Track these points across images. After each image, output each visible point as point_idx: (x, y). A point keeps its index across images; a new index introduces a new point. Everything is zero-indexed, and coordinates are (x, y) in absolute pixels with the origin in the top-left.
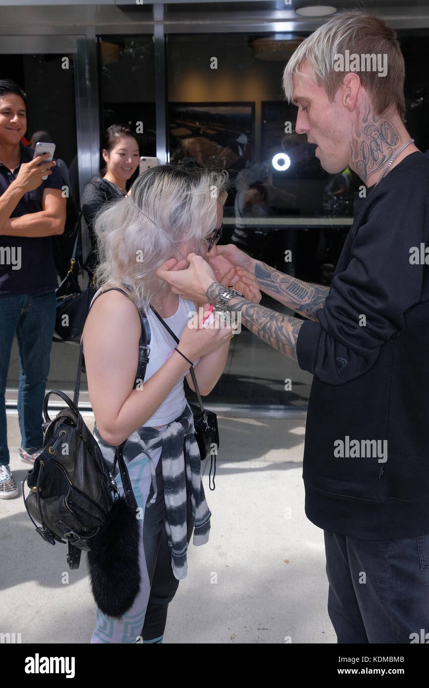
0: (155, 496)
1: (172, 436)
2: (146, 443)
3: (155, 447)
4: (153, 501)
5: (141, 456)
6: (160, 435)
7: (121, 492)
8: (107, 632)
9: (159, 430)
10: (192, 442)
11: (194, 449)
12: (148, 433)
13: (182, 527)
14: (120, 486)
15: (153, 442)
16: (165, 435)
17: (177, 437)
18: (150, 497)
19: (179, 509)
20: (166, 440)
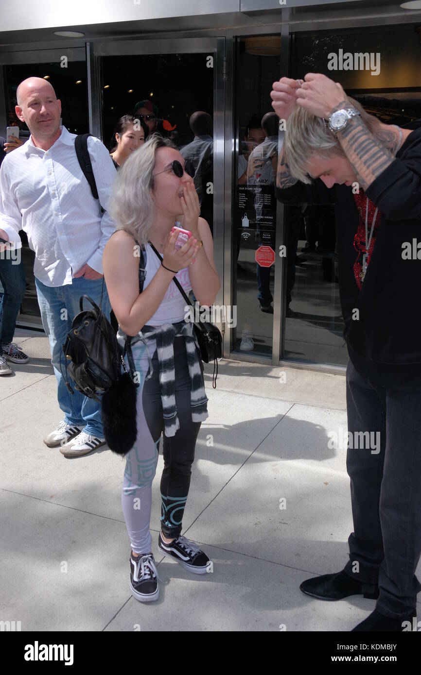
0: (151, 373)
1: (162, 331)
2: (143, 334)
3: (150, 338)
4: (149, 377)
5: (139, 344)
6: (155, 330)
7: (128, 368)
8: (129, 472)
9: (157, 328)
10: (189, 342)
11: (191, 348)
12: (146, 329)
13: (168, 397)
14: (127, 362)
15: (148, 334)
16: (158, 331)
17: (166, 333)
18: (149, 373)
19: (169, 384)
20: (158, 334)
